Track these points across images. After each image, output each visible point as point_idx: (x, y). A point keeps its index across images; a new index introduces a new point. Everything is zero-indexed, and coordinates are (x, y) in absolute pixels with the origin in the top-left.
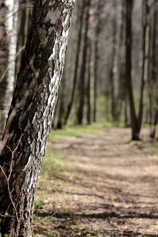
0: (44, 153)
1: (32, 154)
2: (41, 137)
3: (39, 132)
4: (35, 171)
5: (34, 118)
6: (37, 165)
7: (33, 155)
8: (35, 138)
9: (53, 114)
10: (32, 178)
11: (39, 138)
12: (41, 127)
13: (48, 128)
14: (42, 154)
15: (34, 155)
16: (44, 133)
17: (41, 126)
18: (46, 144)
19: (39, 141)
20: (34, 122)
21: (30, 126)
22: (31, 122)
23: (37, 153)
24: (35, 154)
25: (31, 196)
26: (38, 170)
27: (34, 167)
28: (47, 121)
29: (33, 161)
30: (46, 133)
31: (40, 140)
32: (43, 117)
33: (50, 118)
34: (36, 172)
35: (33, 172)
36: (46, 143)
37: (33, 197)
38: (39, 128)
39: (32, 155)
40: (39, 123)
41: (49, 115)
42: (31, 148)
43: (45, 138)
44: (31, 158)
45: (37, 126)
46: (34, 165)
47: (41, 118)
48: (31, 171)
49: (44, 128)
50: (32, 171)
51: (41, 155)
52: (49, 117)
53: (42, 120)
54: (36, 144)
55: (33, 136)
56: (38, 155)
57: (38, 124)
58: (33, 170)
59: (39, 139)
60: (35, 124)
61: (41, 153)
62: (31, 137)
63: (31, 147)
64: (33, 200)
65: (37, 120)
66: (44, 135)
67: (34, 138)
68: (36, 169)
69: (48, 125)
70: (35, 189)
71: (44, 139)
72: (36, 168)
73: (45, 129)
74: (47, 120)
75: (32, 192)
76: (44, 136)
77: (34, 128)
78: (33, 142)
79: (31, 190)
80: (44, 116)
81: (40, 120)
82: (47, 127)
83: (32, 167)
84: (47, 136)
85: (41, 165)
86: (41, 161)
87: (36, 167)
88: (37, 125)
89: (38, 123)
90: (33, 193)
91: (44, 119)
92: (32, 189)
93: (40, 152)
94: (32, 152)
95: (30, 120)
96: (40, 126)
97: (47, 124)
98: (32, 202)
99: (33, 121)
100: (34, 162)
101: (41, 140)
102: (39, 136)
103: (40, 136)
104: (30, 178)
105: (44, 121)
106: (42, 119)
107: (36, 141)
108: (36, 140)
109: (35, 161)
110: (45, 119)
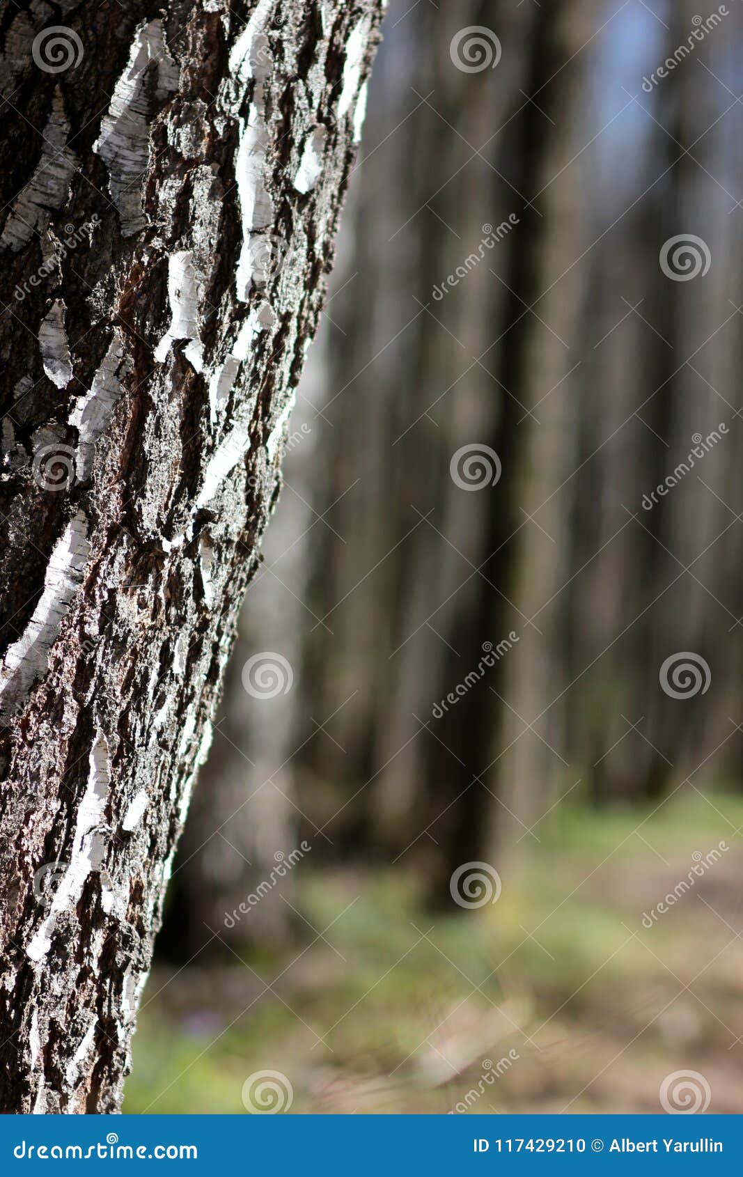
0: (250, 526)
1: (84, 506)
2: (200, 320)
3: (177, 263)
4: (124, 715)
5: (125, 89)
6: (154, 650)
7: (104, 522)
8: (127, 331)
9: (351, 73)
10: (90, 808)
11: (177, 330)
12: (205, 208)
13: (299, 225)
14: (217, 531)
15: (113, 533)
16: (243, 276)
17: (201, 190)
18: (266, 413)
19: (184, 364)
20: (124, 142)
21: (76, 181)
22: (81, 139)
23: (150, 511)
24: (131, 518)
25: (72, 1010)
26: (162, 717)
27: (115, 676)
28: (285, 147)
29: (101, 596)
30: (266, 277)
31: (194, 354)
32: (226, 85)
33: (320, 118)
34: (145, 732)
35: (106, 727)
36: (265, 398)
37: (106, 1032)
38: (184, 219)
39: (92, 521)
40: (184, 149)
41: (302, 74)
42: (85, 436)
43: (259, 343)
44: (78, 555)
45: (152, 191)
46: (119, 645)
47: (210, 99)
48: (70, 718)
49: (247, 223)
50: (84, 715)
51: (210, 543)
52: (301, 103)
53: (220, 129)
54: (144, 405)
55: (98, 305)
56: (169, 533)
57: (166, 163)
58: (103, 702)
59: (180, 345)
60: (129, 166)
61: (204, 517)
62: (78, 317)
63: (74, 431)
64: (98, 1069)
65: (150, 117)
66: (242, 296)
67: (118, 331)
68: (141, 691)
69: (290, 191)
70: (127, 940)
71: (242, 350)
72: (136, 687)
73: (255, 232)
74: (285, 129)
75: (85, 974)
76: (241, 313)
77: (114, 209)
78: (102, 375)
79: (73, 944)
80: (247, 73)
81: (189, 117)
82: (284, 214)
83: (85, 671)
84: (286, 318)
85: (204, 665)
86: (200, 609)
87: (146, 678)
88: (161, 175)
89: (165, 150)
90: (99, 982)
91: (244, 112)
92: (85, 938)
93: (193, 493)
94: (89, 483)
95: (73, 116)
96: (186, 192)
97: (280, 181)
98: (96, 1082)
99: (107, 127)
100: (109, 612)
101: (207, 359)
102: (176, 305)
103: (188, 311)
104: (70, 794)
105: (247, 139)
106: (212, 114)
107: (146, 364)
108: (143, 348)
109: (127, 606)
110: (253, 109)
